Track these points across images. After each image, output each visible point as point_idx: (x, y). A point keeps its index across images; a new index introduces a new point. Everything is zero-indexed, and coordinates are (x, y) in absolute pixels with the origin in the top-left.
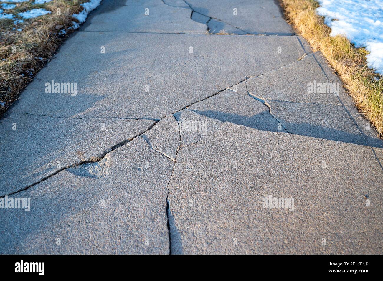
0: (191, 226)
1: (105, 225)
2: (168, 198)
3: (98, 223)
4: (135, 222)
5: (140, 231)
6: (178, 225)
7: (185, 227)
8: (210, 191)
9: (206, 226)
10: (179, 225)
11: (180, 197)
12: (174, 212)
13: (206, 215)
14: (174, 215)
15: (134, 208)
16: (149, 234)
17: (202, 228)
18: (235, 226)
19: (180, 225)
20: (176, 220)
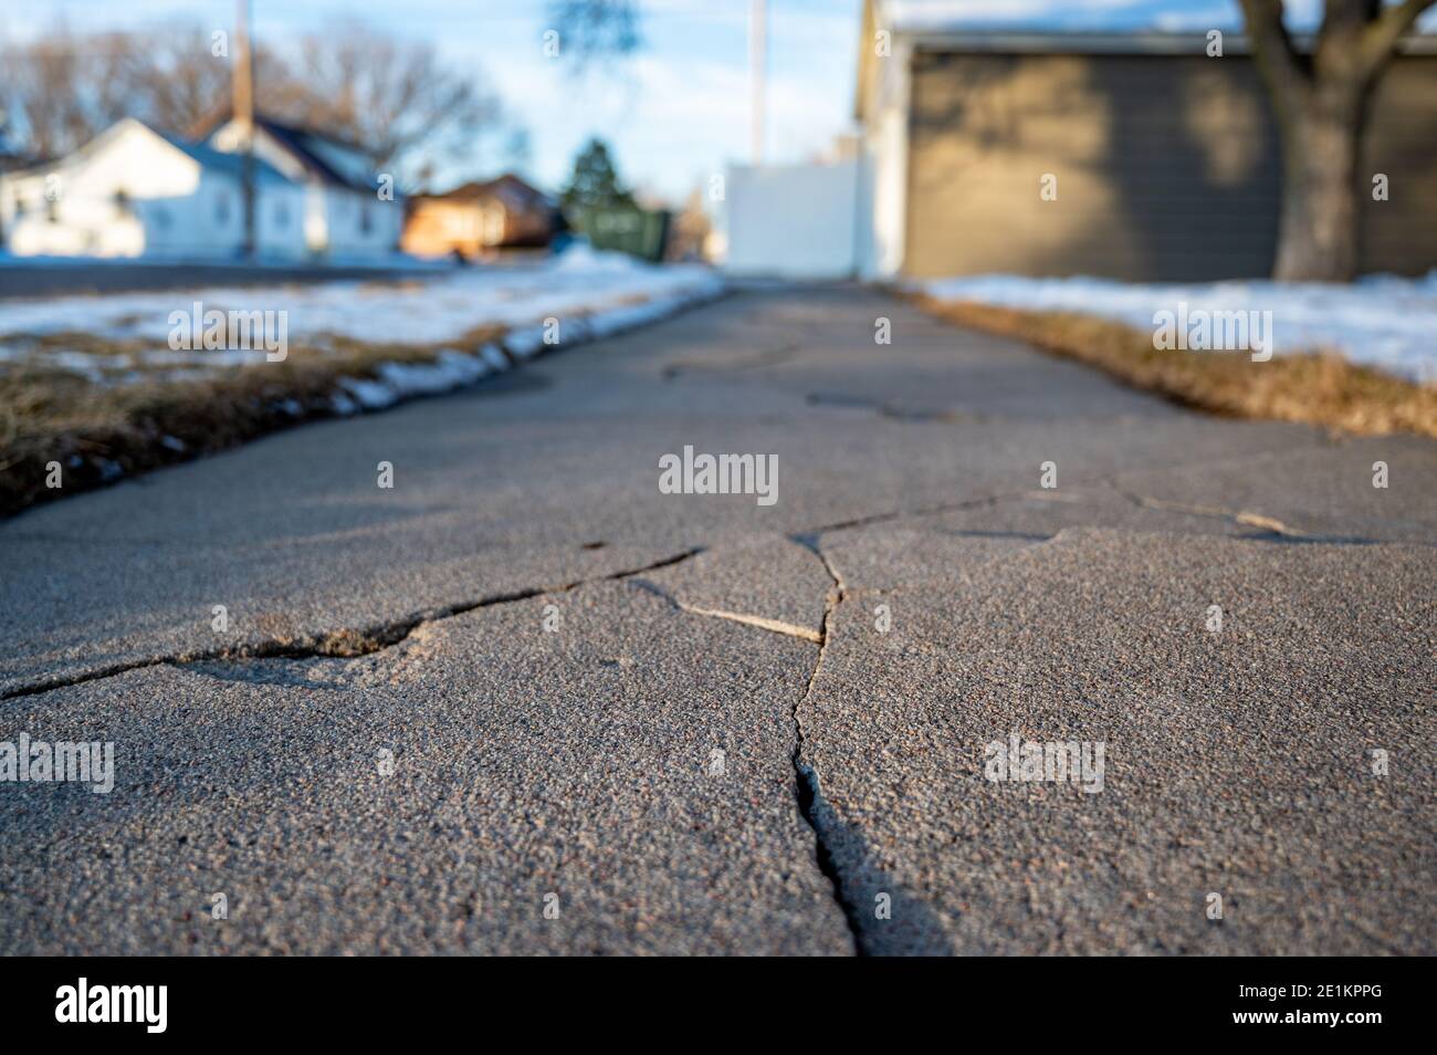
0: (998, 867)
1: (359, 857)
2: (804, 755)
3: (314, 844)
4: (583, 847)
5: (618, 884)
6: (898, 865)
7: (952, 875)
8: (1079, 727)
9: (1113, 867)
10: (909, 866)
11: (884, 752)
12: (852, 810)
13: (1090, 815)
14: (857, 824)
15: (575, 787)
16: (687, 898)
17: (1087, 878)
18: (1331, 859)
19: (916, 862)
20: (875, 841)
